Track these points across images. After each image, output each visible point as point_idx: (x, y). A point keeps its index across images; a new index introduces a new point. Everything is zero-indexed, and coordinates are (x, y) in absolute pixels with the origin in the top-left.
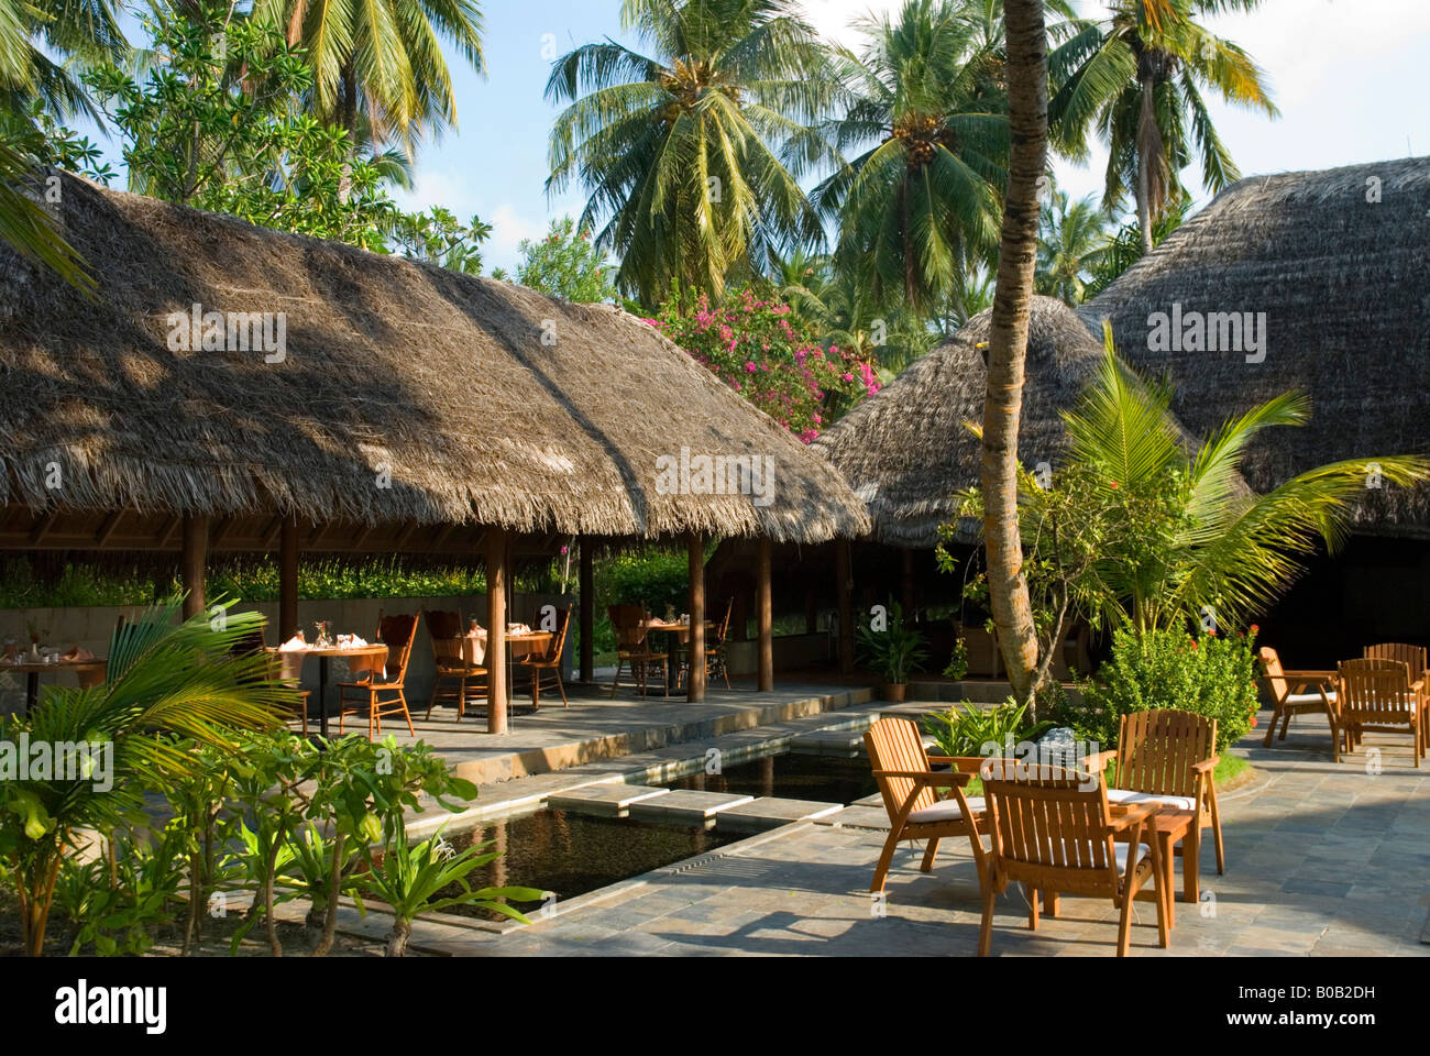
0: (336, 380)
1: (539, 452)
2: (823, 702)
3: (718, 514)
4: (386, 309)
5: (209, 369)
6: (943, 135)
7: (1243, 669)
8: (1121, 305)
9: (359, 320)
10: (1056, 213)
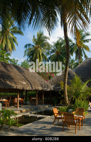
0: (4, 75)
1: (23, 82)
2: (48, 106)
3: (39, 88)
4: (9, 69)
6: (60, 53)
7: (87, 104)
8: (76, 69)
9: (6, 70)
10: (71, 60)
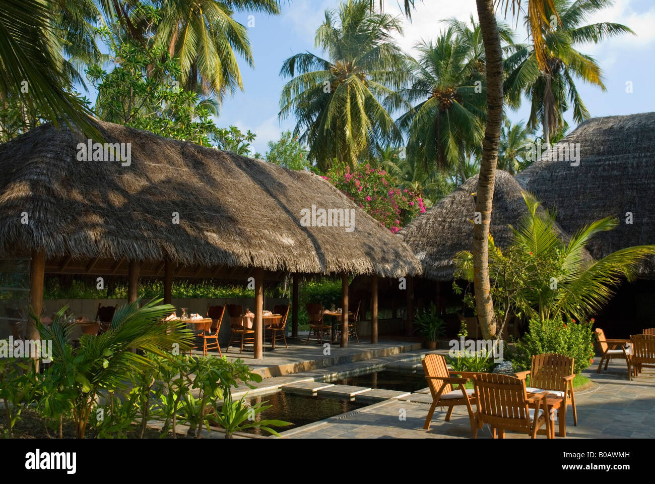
0: (194, 204)
1: (279, 236)
2: (400, 348)
3: (356, 264)
4: (214, 173)
5: (142, 198)
6: (456, 96)
7: (587, 337)
8: (535, 174)
9: (203, 178)
10: (506, 130)
